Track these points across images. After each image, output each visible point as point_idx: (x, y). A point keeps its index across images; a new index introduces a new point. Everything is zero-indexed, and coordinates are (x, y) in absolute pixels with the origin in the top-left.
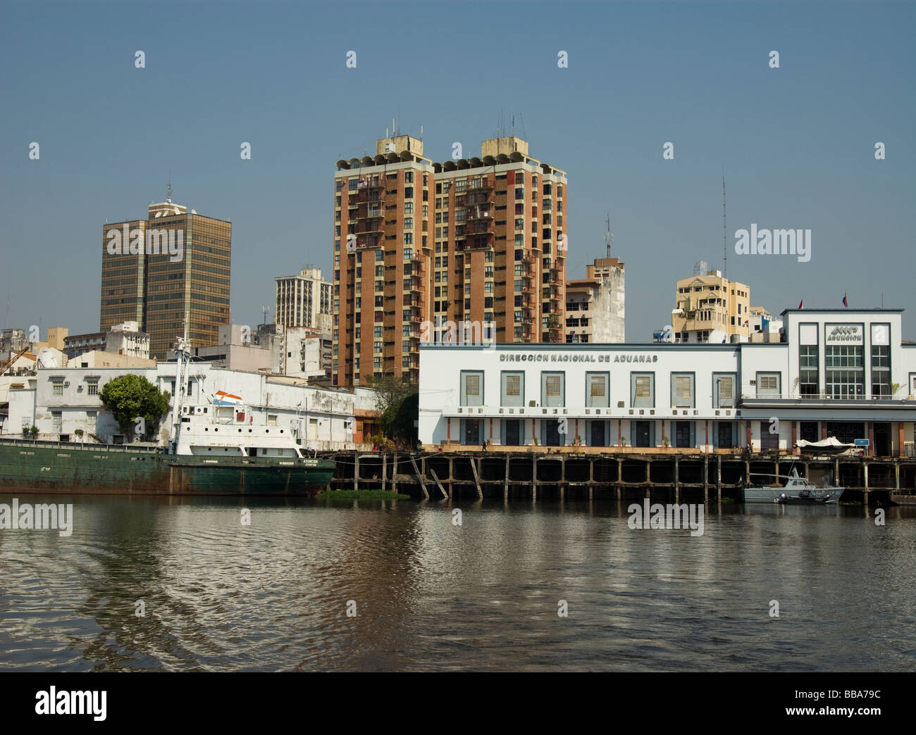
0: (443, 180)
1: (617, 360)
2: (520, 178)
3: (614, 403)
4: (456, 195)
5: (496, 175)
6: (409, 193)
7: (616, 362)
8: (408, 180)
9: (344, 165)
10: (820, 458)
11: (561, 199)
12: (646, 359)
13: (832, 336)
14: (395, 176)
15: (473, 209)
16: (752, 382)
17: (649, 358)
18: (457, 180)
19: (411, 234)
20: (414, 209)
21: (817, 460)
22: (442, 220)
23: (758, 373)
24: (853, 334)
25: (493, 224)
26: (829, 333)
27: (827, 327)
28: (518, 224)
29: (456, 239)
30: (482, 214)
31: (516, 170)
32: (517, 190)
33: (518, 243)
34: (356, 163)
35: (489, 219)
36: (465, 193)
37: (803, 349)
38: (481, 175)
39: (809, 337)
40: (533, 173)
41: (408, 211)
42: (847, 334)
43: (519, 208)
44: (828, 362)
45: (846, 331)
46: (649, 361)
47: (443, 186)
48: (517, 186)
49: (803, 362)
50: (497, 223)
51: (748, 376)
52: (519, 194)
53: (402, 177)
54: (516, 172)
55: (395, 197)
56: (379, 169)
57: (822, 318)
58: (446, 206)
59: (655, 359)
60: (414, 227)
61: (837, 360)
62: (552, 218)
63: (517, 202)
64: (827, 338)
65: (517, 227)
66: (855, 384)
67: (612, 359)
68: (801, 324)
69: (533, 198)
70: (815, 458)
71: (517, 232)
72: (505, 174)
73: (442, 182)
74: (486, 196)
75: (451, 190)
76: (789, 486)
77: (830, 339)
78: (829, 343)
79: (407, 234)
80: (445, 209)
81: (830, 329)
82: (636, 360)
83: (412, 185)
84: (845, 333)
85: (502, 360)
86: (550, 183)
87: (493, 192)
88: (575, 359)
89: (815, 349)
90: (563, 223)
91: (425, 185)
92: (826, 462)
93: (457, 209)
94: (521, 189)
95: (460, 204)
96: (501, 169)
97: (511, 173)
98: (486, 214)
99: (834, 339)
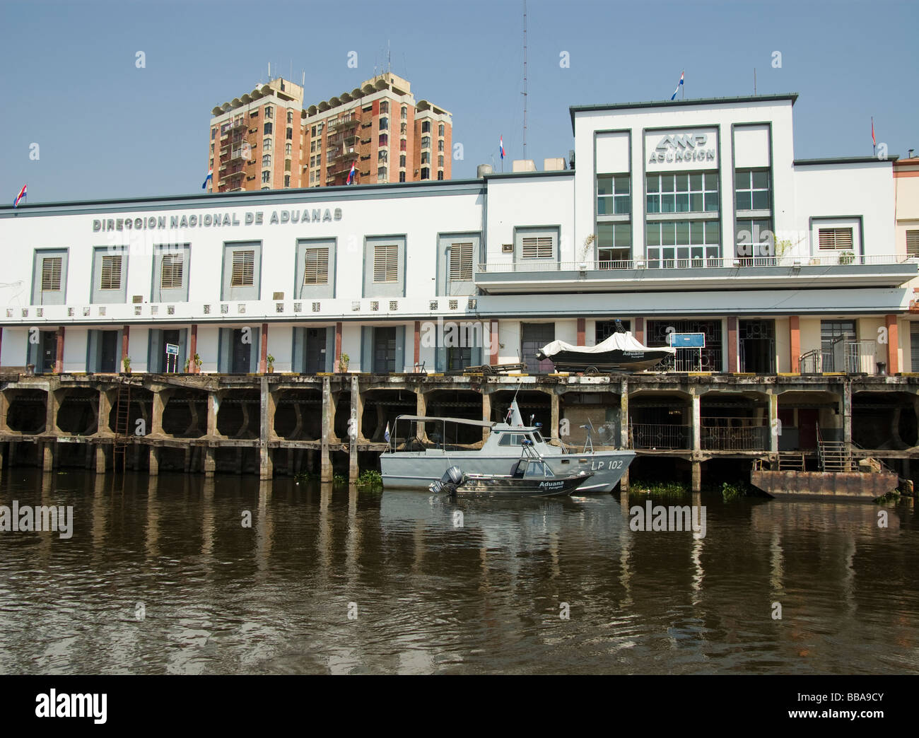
0: (318, 121)
1: (274, 220)
2: (384, 106)
3: (267, 293)
4: (328, 135)
5: (363, 107)
6: (268, 128)
7: (274, 224)
8: (267, 116)
9: (218, 112)
10: (584, 380)
11: (442, 138)
12: (322, 217)
13: (657, 154)
14: (256, 114)
15: (341, 147)
16: (507, 248)
17: (327, 213)
18: (329, 120)
19: (268, 172)
20: (274, 145)
21: (577, 383)
22: (316, 163)
23: (518, 229)
24: (698, 149)
25: (359, 160)
26: (651, 150)
27: (647, 138)
28: (382, 156)
29: (326, 182)
30: (348, 150)
31: (380, 99)
32: (381, 120)
33: (381, 176)
34: (228, 108)
35: (355, 155)
36: (335, 132)
37: (603, 181)
38: (349, 110)
39: (613, 158)
40: (401, 104)
41: (266, 148)
42: (688, 149)
43: (383, 139)
44: (651, 204)
45: (684, 144)
46: (327, 218)
47: (318, 128)
48: (381, 116)
49: (601, 206)
50: (363, 159)
51: (499, 235)
52: (383, 124)
53: (262, 113)
54: (381, 101)
55: (256, 135)
56: (245, 109)
57: (637, 121)
58: (319, 148)
59: (338, 214)
60: (273, 166)
61: (668, 200)
62: (431, 157)
63: (381, 133)
64: (648, 158)
65: (381, 160)
66: (704, 246)
67: (267, 218)
68: (598, 133)
69: (402, 130)
70: (572, 380)
71: (380, 165)
72: (371, 105)
73: (316, 124)
74: (353, 131)
75: (324, 133)
76: (491, 447)
77: (653, 160)
78: (651, 168)
79: (264, 172)
80: (318, 152)
81: (654, 141)
82: (306, 219)
83: (271, 121)
84: (683, 148)
85: (96, 229)
86: (429, 120)
87: (360, 126)
88: (208, 221)
89: (624, 179)
90: (445, 163)
91: (289, 122)
92: (599, 389)
93: (328, 150)
94: (385, 119)
95: (330, 145)
96: (367, 100)
97: (375, 102)
98: (352, 150)
99: (661, 159)
